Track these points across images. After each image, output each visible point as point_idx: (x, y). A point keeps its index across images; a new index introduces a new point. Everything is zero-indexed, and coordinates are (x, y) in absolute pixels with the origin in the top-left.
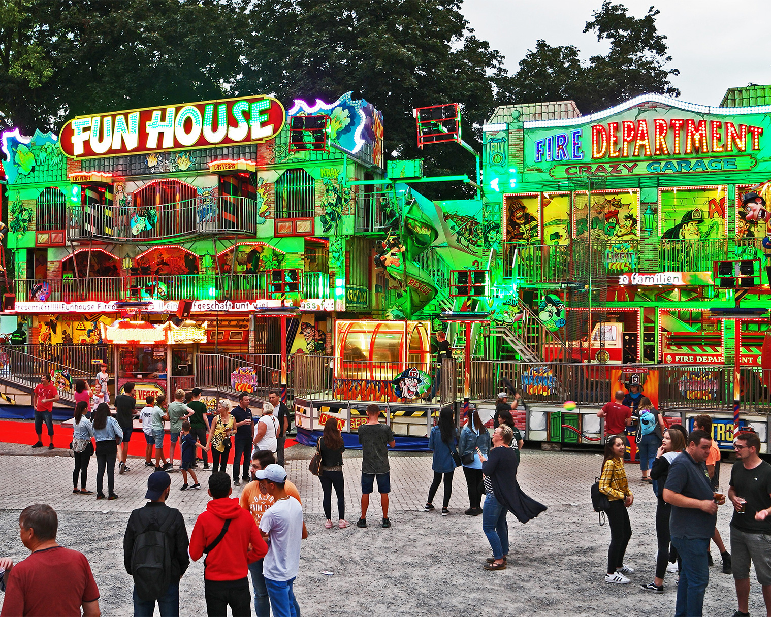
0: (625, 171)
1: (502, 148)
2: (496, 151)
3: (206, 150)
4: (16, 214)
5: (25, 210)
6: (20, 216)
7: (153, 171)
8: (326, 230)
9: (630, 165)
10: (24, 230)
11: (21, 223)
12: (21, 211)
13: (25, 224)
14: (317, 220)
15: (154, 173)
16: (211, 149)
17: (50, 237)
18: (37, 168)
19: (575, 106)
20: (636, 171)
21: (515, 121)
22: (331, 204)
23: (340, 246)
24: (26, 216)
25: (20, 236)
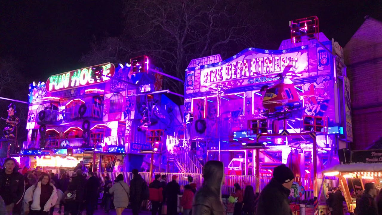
0: (239, 84)
1: (192, 78)
2: (190, 80)
4: (30, 115)
5: (33, 114)
8: (125, 118)
9: (241, 81)
10: (32, 122)
13: (33, 119)
14: (123, 113)
15: (73, 97)
18: (38, 97)
19: (220, 57)
20: (243, 84)
21: (198, 66)
22: (127, 106)
23: (129, 124)
24: (33, 116)
25: (30, 124)
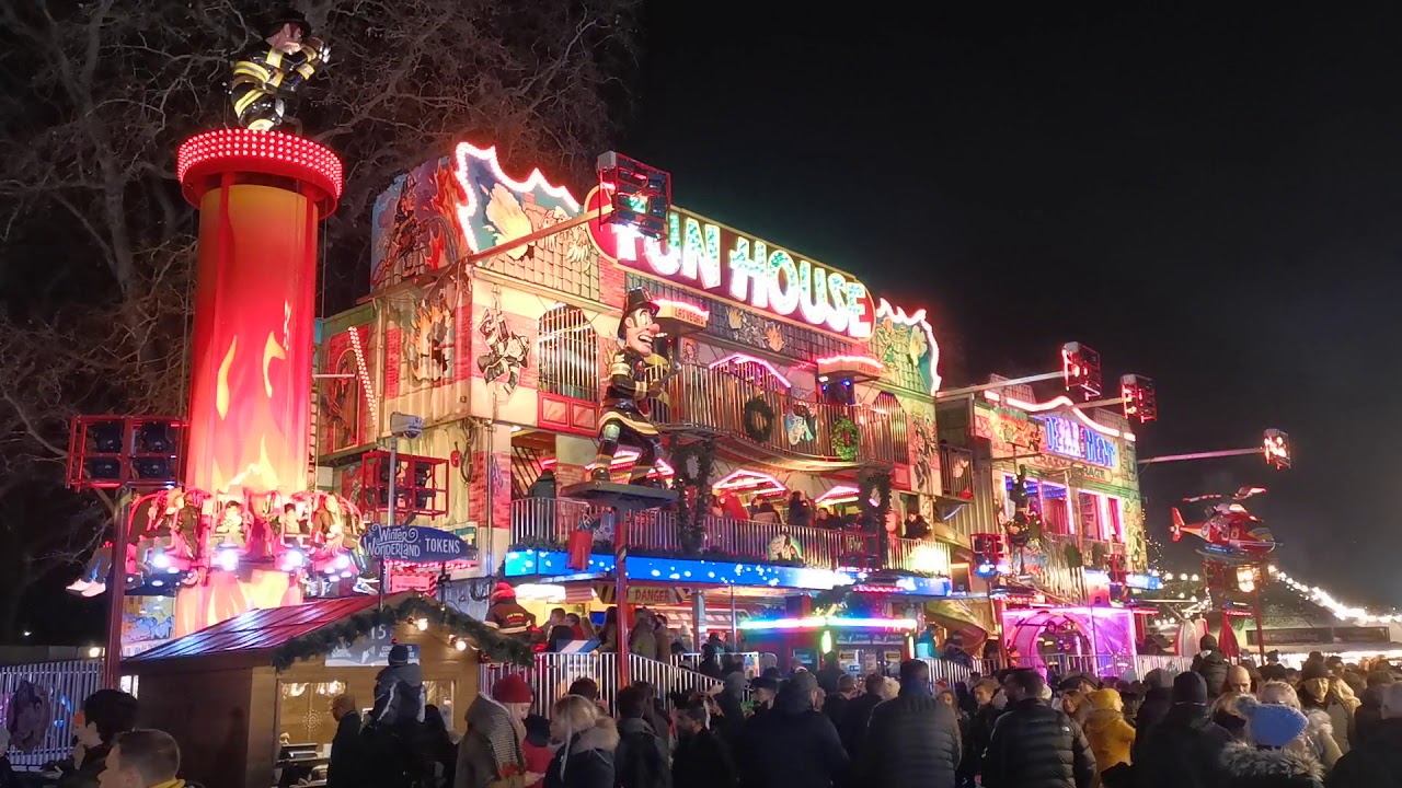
3: (799, 328)
4: (492, 340)
5: (514, 337)
6: (501, 346)
7: (737, 337)
8: (920, 486)
10: (512, 380)
11: (505, 364)
12: (505, 337)
13: (514, 369)
14: (912, 468)
15: (739, 342)
16: (805, 330)
17: (570, 413)
18: (537, 253)
24: (514, 349)
25: (502, 395)
